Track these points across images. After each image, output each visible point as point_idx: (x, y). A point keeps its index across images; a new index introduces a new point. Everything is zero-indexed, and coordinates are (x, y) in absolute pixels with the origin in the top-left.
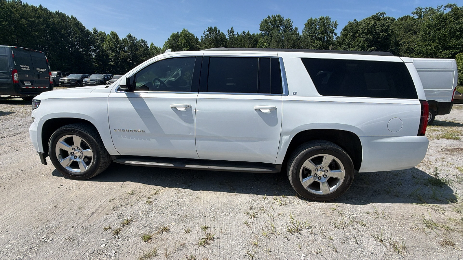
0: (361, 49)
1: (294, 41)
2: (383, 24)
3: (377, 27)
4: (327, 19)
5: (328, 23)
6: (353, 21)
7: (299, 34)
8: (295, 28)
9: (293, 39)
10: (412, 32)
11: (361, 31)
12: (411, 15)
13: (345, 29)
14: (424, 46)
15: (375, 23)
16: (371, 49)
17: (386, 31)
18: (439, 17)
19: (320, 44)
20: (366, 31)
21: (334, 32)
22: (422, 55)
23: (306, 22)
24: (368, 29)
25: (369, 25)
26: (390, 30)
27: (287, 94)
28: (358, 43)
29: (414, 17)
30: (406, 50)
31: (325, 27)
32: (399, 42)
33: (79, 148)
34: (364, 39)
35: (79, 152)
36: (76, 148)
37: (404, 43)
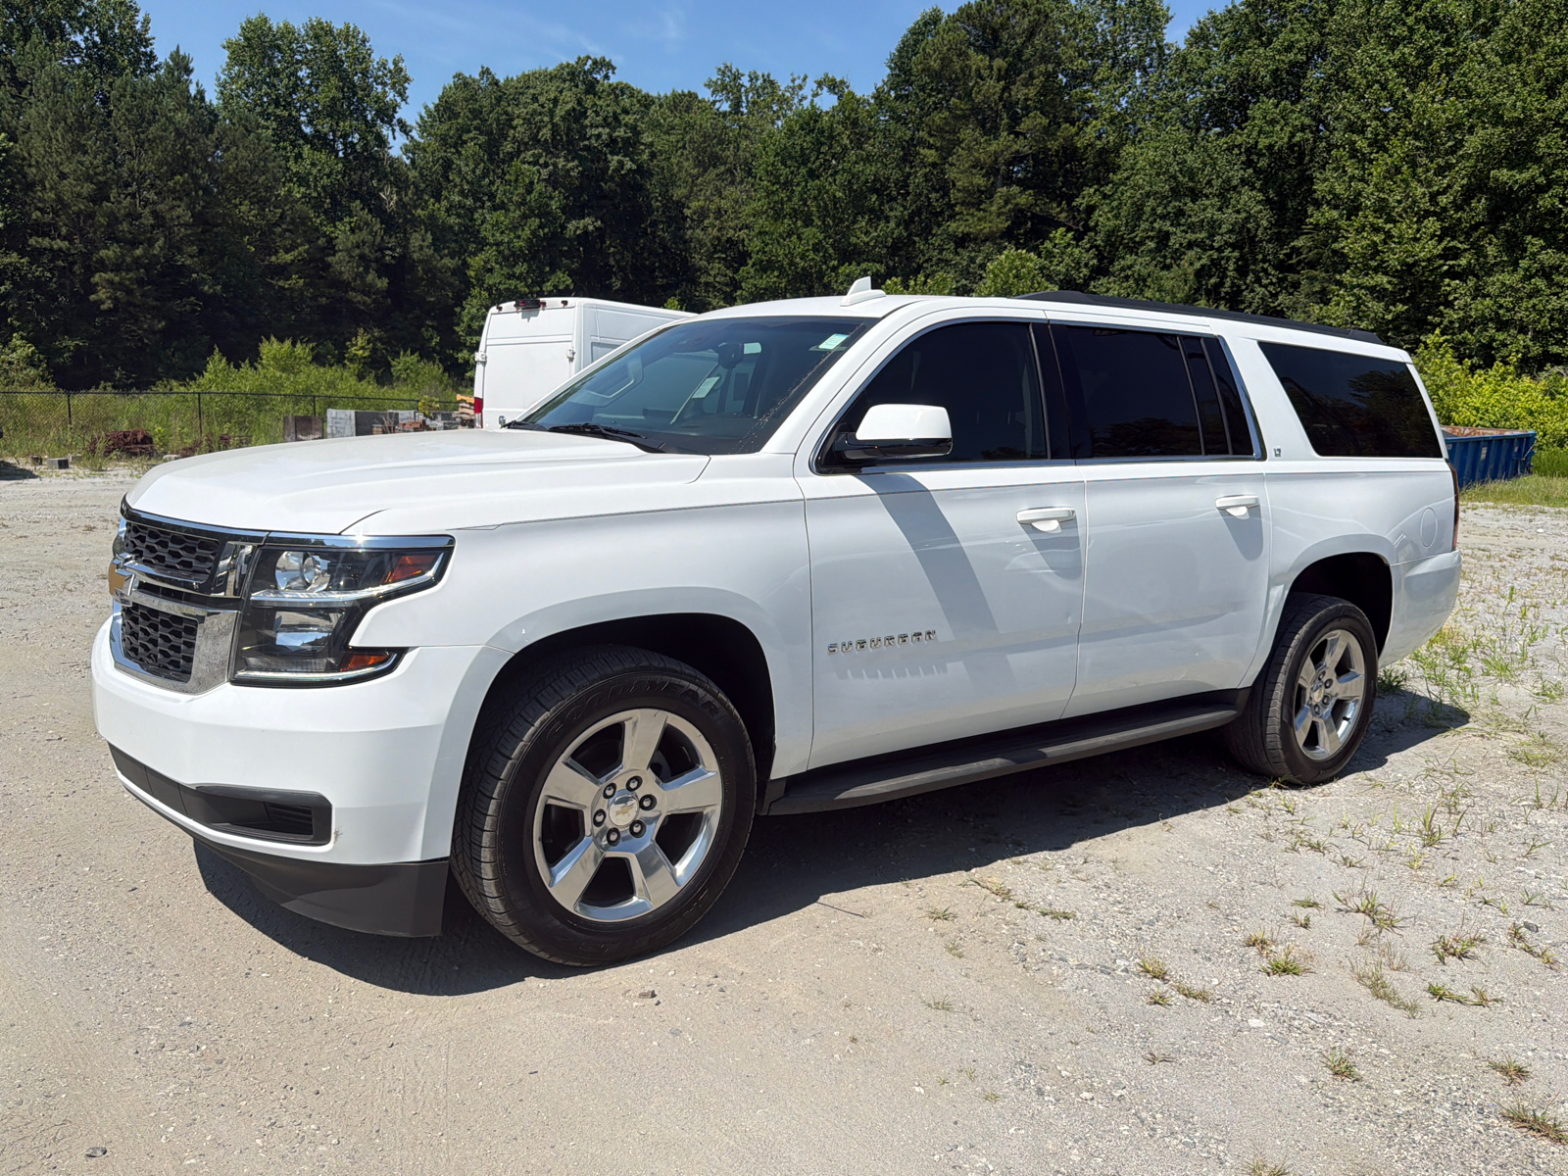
0: (537, 220)
1: (179, 133)
2: (615, 113)
3: (591, 126)
4: (350, 39)
5: (361, 58)
6: (477, 77)
7: (203, 99)
8: (172, 57)
9: (170, 120)
10: (723, 168)
11: (520, 131)
12: (705, 94)
13: (446, 108)
14: (781, 236)
15: (579, 102)
16: (581, 226)
17: (629, 146)
18: (808, 124)
19: (331, 173)
20: (546, 133)
21: (397, 116)
22: (776, 273)
23: (235, 34)
24: (555, 128)
25: (555, 106)
26: (642, 147)
27: (1263, 457)
28: (521, 190)
29: (717, 105)
30: (715, 247)
31: (345, 78)
32: (680, 205)
33: (638, 780)
34: (545, 173)
35: (635, 803)
36: (621, 785)
37: (703, 214)
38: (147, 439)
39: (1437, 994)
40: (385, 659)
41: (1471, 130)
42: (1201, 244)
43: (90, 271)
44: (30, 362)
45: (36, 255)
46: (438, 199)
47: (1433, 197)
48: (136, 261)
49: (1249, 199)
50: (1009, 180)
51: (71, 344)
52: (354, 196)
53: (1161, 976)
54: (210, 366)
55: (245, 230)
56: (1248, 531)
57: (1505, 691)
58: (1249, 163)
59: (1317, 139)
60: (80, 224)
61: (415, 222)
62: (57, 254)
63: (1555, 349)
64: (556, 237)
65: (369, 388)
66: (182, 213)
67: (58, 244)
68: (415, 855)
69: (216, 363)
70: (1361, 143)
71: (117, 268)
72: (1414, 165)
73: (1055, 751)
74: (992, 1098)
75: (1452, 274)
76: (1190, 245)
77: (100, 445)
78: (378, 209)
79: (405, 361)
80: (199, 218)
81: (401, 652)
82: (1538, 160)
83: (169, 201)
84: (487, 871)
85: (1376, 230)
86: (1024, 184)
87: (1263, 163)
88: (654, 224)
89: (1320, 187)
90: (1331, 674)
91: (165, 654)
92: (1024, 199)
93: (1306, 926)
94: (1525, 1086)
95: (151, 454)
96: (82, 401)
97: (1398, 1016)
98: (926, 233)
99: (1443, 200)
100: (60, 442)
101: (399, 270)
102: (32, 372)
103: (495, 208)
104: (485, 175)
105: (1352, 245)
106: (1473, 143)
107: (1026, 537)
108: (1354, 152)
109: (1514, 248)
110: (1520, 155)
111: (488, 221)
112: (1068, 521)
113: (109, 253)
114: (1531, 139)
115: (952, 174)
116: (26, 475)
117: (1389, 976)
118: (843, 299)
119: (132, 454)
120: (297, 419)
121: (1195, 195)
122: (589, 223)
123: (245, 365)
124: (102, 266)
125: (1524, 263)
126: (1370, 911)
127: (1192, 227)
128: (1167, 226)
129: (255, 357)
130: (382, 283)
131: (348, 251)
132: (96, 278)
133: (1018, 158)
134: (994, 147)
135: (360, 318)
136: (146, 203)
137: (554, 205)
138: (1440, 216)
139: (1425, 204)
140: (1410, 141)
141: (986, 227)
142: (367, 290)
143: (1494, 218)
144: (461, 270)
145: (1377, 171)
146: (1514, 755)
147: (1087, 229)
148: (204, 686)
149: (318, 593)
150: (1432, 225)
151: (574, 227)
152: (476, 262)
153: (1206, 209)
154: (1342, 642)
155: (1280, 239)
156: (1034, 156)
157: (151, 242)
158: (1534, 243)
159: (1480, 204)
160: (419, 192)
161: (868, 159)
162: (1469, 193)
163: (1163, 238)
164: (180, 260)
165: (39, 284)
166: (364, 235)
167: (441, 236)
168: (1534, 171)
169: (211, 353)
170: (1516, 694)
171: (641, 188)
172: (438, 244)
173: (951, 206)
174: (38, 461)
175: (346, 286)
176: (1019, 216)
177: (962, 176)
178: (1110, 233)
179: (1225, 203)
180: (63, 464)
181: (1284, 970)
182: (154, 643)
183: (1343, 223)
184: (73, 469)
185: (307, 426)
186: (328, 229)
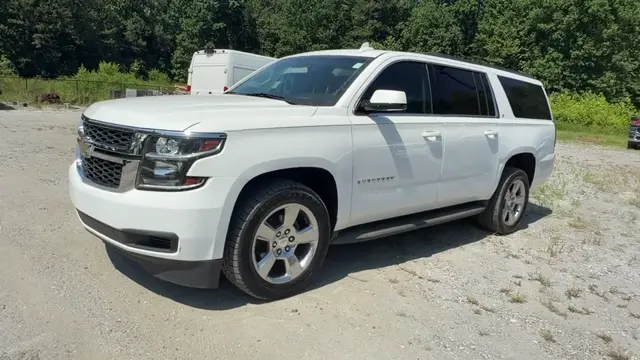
0: (202, 23)
10: (271, 7)
14: (291, 33)
27: (498, 117)
28: (196, 12)
30: (267, 36)
32: (255, 20)
33: (289, 230)
34: (206, 5)
35: (287, 239)
36: (283, 232)
37: (263, 23)
38: (58, 97)
39: (571, 309)
40: (200, 181)
41: (531, 10)
42: (438, 44)
43: (32, 33)
44: (9, 66)
45: (11, 26)
46: (165, 12)
47: (518, 32)
48: (50, 30)
49: (456, 29)
50: (373, 18)
51: (25, 60)
52: (134, 10)
53: (475, 303)
54: (80, 71)
55: (91, 20)
56: (493, 143)
57: (562, 203)
58: (456, 17)
59: (479, 9)
60: (28, 15)
61: (156, 21)
62: (18, 26)
63: (556, 87)
64: (210, 29)
65: (140, 82)
66: (68, 13)
67: (19, 22)
68: (210, 257)
69: (82, 70)
70: (495, 12)
71: (42, 33)
72: (512, 21)
73: (430, 221)
74: (429, 349)
75: (523, 59)
76: (435, 44)
77: (39, 98)
78: (143, 16)
79: (153, 72)
80: (75, 16)
81: (206, 178)
82: (553, 21)
83: (63, 8)
84: (236, 264)
85: (499, 42)
86: (379, 20)
87: (461, 17)
88: (245, 26)
89: (480, 27)
90: (514, 195)
91: (106, 177)
92: (378, 25)
93: (519, 285)
94: (611, 343)
95: (59, 103)
96: (31, 81)
97: (561, 318)
98: (343, 34)
99: (521, 33)
100: (24, 97)
101: (150, 39)
102: (10, 70)
103: (187, 17)
104: (183, 5)
105: (490, 47)
106: (532, 14)
107: (425, 143)
108: (492, 15)
109: (544, 51)
110: (548, 19)
111: (184, 22)
112: (439, 137)
113: (40, 26)
114: (552, 13)
115: (353, 14)
116: (11, 108)
117: (554, 304)
118: (360, 50)
119: (51, 102)
120: (116, 92)
121: (437, 27)
122: (221, 25)
123: (93, 71)
124: (37, 31)
125: (547, 57)
126: (540, 280)
127: (435, 38)
128: (427, 37)
129: (97, 69)
130: (145, 43)
131: (131, 31)
132: (34, 36)
133: (376, 10)
134: (367, 6)
135: (135, 56)
136: (54, 8)
137: (209, 18)
138: (520, 39)
139: (515, 34)
140: (511, 12)
141: (365, 34)
142: (138, 46)
143: (537, 41)
144: (173, 40)
145: (500, 22)
146: (571, 225)
147: (399, 37)
148: (124, 190)
149: (173, 154)
150: (517, 41)
151: (216, 26)
152: (179, 37)
153: (441, 32)
154: (519, 184)
155: (466, 44)
156: (382, 10)
157: (56, 23)
158: (551, 50)
159: (533, 35)
160: (159, 10)
161: (323, 7)
162: (529, 32)
163: (426, 41)
164: (67, 31)
165: (12, 37)
166: (137, 25)
167: (166, 26)
168: (552, 25)
169: (80, 66)
170: (565, 204)
171: (241, 13)
172: (166, 29)
173: (352, 26)
174: (15, 103)
175: (130, 44)
176: (376, 30)
177: (357, 16)
178: (408, 39)
179: (447, 30)
180: (25, 105)
181: (517, 301)
182: (101, 172)
183: (487, 39)
184: (29, 107)
185: (119, 94)
186: (124, 22)
